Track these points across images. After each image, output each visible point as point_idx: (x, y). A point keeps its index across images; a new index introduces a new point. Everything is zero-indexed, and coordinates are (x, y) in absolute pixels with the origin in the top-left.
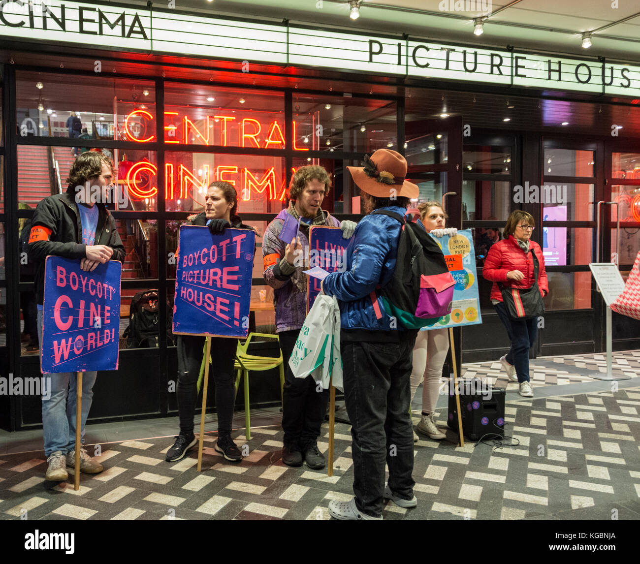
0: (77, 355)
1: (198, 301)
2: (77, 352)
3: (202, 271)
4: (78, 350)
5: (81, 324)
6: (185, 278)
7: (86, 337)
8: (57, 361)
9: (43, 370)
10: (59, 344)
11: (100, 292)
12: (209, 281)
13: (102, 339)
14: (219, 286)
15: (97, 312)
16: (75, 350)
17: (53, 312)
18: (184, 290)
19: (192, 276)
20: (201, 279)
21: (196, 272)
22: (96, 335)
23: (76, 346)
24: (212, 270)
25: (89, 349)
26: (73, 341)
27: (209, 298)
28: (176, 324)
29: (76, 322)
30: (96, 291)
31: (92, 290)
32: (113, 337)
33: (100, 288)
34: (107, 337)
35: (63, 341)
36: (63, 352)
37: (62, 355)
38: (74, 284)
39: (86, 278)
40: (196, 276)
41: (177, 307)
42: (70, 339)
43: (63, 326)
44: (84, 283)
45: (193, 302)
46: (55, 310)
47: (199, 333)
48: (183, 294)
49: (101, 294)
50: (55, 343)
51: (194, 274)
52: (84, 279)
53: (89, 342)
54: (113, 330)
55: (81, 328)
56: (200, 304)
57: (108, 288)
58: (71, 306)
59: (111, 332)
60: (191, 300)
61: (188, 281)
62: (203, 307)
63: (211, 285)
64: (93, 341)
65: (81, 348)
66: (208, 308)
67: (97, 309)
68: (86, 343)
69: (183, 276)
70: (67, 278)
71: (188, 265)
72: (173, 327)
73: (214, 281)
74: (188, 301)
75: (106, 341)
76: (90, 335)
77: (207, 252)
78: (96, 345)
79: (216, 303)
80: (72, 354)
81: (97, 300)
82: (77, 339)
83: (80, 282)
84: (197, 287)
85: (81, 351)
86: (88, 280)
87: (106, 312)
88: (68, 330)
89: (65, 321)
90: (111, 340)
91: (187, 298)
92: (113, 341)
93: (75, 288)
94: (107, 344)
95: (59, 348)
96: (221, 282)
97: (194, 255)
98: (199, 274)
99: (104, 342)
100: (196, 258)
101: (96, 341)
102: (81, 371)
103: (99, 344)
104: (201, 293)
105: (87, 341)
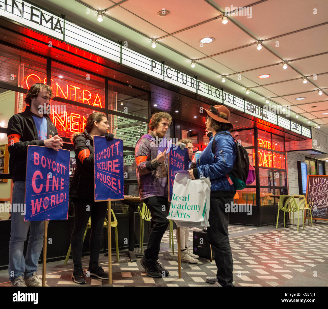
0: (45, 210)
1: (105, 180)
2: (45, 208)
3: (105, 162)
4: (46, 206)
5: (47, 190)
6: (98, 167)
7: (50, 198)
8: (33, 213)
9: (25, 219)
10: (35, 202)
11: (58, 169)
12: (108, 168)
13: (59, 199)
14: (112, 171)
15: (57, 182)
16: (44, 206)
17: (31, 181)
18: (98, 174)
19: (101, 166)
20: (105, 167)
21: (103, 163)
22: (56, 197)
23: (44, 204)
24: (109, 162)
25: (51, 206)
26: (43, 200)
27: (109, 178)
28: (96, 195)
29: (44, 188)
30: (56, 169)
31: (54, 168)
32: (65, 198)
33: (58, 167)
34: (62, 198)
35: (37, 200)
36: (37, 207)
37: (37, 209)
38: (44, 163)
39: (51, 160)
40: (102, 165)
41: (96, 185)
42: (41, 199)
43: (37, 191)
44: (49, 163)
45: (102, 181)
46: (33, 180)
47: (106, 199)
48: (98, 177)
49: (59, 170)
50: (32, 201)
51: (102, 164)
52: (49, 161)
53: (52, 201)
54: (65, 193)
55: (47, 192)
56: (105, 182)
57: (63, 167)
58: (42, 177)
59: (64, 195)
60: (101, 180)
61: (99, 169)
62: (106, 184)
63: (109, 170)
64: (54, 201)
65: (47, 205)
66: (108, 184)
67: (56, 180)
68: (50, 201)
69: (97, 166)
70: (40, 160)
71: (99, 159)
72: (95, 197)
73: (110, 168)
74: (100, 180)
75: (62, 201)
76: (52, 196)
77: (106, 151)
78: (56, 203)
79: (111, 181)
80: (42, 209)
81: (56, 174)
82: (45, 199)
83: (47, 162)
84: (103, 172)
85: (47, 206)
86: (52, 162)
87: (61, 182)
88: (40, 193)
89: (38, 187)
90: (64, 200)
91: (100, 179)
92: (65, 201)
93: (44, 166)
94: (62, 203)
95: (35, 205)
96: (113, 169)
97: (101, 153)
98: (104, 164)
99: (60, 201)
100: (102, 155)
101: (56, 200)
102: (47, 220)
103: (58, 203)
104: (105, 175)
105: (51, 200)
